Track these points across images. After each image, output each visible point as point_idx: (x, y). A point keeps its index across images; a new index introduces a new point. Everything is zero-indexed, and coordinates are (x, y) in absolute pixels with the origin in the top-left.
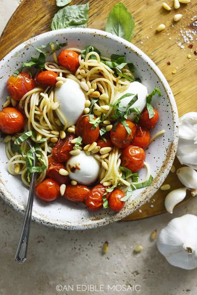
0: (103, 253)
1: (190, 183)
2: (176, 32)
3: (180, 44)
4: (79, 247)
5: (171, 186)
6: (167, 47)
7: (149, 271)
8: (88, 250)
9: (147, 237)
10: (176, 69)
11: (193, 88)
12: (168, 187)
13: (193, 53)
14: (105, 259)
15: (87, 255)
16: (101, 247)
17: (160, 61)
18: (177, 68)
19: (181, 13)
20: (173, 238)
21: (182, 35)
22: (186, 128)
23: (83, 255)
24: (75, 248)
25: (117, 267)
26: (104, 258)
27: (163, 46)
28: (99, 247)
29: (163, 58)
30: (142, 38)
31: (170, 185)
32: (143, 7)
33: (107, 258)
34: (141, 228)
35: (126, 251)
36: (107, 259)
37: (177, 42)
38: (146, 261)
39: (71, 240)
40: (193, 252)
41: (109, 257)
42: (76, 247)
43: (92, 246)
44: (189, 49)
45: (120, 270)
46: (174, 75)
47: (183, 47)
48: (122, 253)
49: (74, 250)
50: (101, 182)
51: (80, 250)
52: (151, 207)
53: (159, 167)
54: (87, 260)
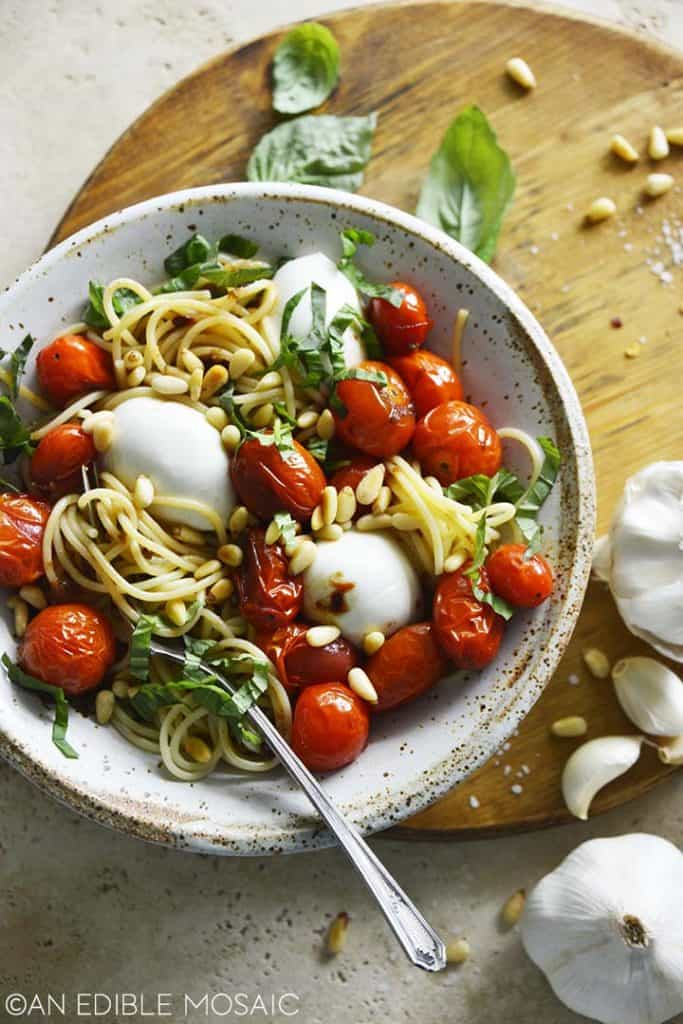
0: (326, 955)
1: (656, 716)
2: (650, 230)
3: (658, 267)
4: (242, 923)
6: (616, 273)
8: (275, 936)
9: (488, 913)
10: (640, 343)
12: (577, 724)
14: (333, 975)
15: (268, 956)
16: (320, 932)
17: (588, 314)
18: (643, 340)
19: (670, 174)
20: (579, 896)
21: (669, 241)
23: (256, 953)
24: (229, 926)
25: (372, 1013)
26: (327, 974)
27: (601, 268)
28: (315, 932)
29: (599, 303)
30: (535, 236)
31: (588, 721)
32: (548, 144)
33: (340, 975)
34: (470, 877)
36: (339, 980)
37: (649, 261)
39: (221, 893)
41: (346, 974)
42: (232, 923)
43: (290, 923)
46: (631, 362)
47: (667, 276)
48: (393, 963)
49: (225, 931)
50: (438, 570)
51: (247, 933)
52: (512, 793)
53: (539, 404)
54: (266, 974)
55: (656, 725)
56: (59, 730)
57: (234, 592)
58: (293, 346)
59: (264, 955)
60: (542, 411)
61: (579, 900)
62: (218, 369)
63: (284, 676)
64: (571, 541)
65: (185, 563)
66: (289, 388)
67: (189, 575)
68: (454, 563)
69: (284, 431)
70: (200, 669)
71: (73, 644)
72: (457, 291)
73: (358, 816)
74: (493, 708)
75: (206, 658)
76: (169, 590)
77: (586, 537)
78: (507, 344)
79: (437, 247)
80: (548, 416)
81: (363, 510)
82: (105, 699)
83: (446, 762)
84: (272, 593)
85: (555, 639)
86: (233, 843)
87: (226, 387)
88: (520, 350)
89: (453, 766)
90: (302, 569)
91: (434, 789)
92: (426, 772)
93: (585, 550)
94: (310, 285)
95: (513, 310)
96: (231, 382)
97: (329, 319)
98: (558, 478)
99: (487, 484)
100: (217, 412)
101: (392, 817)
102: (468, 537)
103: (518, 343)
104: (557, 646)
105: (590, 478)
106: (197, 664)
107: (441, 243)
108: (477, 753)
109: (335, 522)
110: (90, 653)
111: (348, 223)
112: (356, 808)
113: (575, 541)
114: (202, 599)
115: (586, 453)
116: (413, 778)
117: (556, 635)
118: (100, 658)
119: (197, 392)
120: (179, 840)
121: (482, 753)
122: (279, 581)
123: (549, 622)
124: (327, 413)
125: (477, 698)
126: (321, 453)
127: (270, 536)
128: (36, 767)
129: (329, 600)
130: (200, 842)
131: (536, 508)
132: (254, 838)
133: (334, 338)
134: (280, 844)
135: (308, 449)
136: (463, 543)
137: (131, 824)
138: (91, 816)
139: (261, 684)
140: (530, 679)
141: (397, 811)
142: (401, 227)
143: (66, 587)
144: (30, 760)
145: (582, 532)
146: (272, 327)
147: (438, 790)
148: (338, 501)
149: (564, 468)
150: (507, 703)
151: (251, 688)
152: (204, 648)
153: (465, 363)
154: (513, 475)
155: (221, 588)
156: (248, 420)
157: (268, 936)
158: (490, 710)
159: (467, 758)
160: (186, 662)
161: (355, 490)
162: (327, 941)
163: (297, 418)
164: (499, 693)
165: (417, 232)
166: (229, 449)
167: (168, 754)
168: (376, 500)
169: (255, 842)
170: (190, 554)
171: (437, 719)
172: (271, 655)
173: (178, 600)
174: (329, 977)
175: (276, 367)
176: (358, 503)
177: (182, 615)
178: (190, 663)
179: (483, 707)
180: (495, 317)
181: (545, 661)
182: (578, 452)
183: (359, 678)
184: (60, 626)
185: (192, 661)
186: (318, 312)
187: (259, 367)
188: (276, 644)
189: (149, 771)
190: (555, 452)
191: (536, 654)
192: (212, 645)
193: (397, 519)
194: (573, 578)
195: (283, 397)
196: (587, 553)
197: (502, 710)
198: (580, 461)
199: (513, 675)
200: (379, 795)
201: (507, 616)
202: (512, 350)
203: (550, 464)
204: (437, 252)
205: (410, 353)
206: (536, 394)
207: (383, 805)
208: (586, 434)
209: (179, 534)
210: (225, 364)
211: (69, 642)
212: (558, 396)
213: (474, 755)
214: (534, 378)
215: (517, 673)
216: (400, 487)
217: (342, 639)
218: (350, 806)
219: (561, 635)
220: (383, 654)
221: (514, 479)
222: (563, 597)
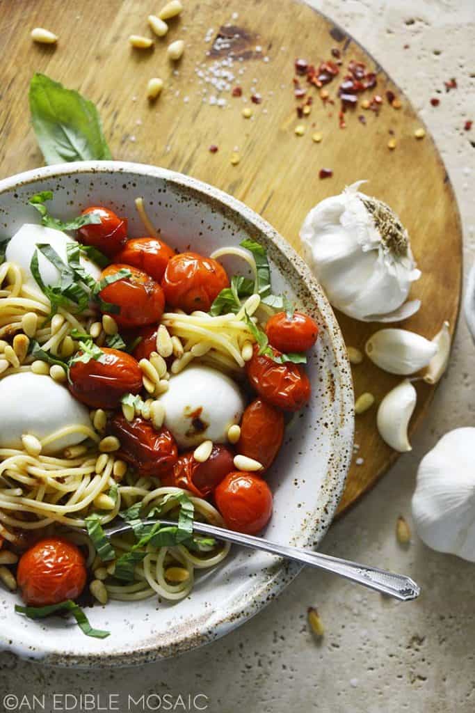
0: (317, 640)
2: (191, 80)
3: (213, 99)
4: (256, 659)
5: (374, 395)
6: (190, 120)
7: (442, 618)
8: (280, 652)
9: (390, 545)
10: (236, 152)
11: (295, 168)
12: (367, 398)
13: (251, 101)
14: (330, 649)
15: (284, 667)
16: (304, 630)
17: (193, 155)
18: (236, 148)
19: (178, 39)
21: (207, 79)
23: (276, 671)
24: (249, 667)
25: (368, 652)
26: (326, 651)
27: (179, 123)
28: (301, 632)
29: (194, 145)
30: (127, 129)
31: (369, 392)
32: (92, 68)
33: (334, 645)
34: (365, 533)
35: (365, 605)
36: (335, 649)
37: (205, 100)
41: (336, 642)
42: (249, 664)
43: (282, 638)
44: (238, 100)
45: (377, 657)
46: (240, 166)
47: (222, 102)
48: (358, 615)
49: (249, 672)
50: (242, 364)
51: (262, 663)
52: (358, 465)
53: (225, 224)
54: (291, 678)
55: (413, 366)
56: (84, 626)
57: (128, 465)
58: (56, 291)
59: (281, 668)
60: (229, 227)
61: (448, 496)
62: (18, 337)
63: (199, 493)
64: (305, 291)
65: (85, 469)
66: (71, 318)
67: (93, 475)
68: (248, 352)
69: (89, 346)
70: (145, 525)
71: (58, 567)
72: (125, 190)
73: (303, 541)
74: (332, 421)
75: (143, 515)
76: (91, 492)
77: (311, 282)
78: (179, 202)
79: (94, 172)
80: (236, 227)
81: (169, 360)
82: (97, 587)
83: (329, 472)
84: (156, 448)
85: (339, 354)
86: (243, 612)
87: (31, 346)
88: (190, 199)
89: (335, 471)
90: (162, 419)
91: (334, 493)
92: (322, 487)
93: (316, 291)
94: (37, 248)
95: (168, 179)
96: (33, 340)
97: (65, 260)
98: (269, 260)
99: (231, 292)
100: (38, 364)
101: (323, 527)
102: (245, 331)
103: (185, 196)
104: (343, 358)
105: (287, 246)
106: (141, 524)
107: (94, 167)
108: (344, 454)
109: (161, 379)
110: (72, 565)
111: (28, 194)
112: (298, 538)
113: (308, 289)
114: (112, 483)
115: (275, 233)
116: (317, 495)
117: (337, 351)
118: (78, 564)
119: (16, 361)
120: (209, 636)
121: (347, 451)
122: (154, 438)
123: (327, 348)
124: (106, 318)
125: (318, 422)
126: (120, 344)
127: (128, 415)
128: (90, 658)
129: (192, 428)
130: (223, 627)
131: (268, 286)
132: (253, 600)
133: (77, 269)
134: (271, 592)
135: (110, 347)
136: (244, 337)
137: (173, 648)
138: (146, 662)
139: (188, 506)
140: (342, 388)
141: (323, 521)
142: (63, 175)
143: (24, 537)
144: (83, 657)
145: (307, 281)
146: (32, 289)
147: (338, 492)
148: (153, 365)
149: (268, 251)
150: (339, 412)
151: (185, 513)
152: (136, 511)
153: (159, 231)
154: (240, 277)
155: (118, 468)
156: (61, 356)
157: (276, 655)
158: (332, 423)
159: (341, 460)
160: (133, 527)
161: (156, 351)
162: (312, 632)
163: (89, 333)
164: (329, 410)
165: (75, 170)
166: (63, 382)
167: (162, 590)
168: (174, 350)
169: (255, 602)
170: (84, 462)
171: (302, 452)
172: (181, 485)
173: (98, 496)
174: (328, 652)
175: (54, 311)
176: (164, 358)
177: (109, 501)
178: (136, 526)
179: (326, 425)
180: (160, 191)
181: (343, 372)
182: (270, 235)
183: (242, 461)
184: (41, 562)
185: (136, 524)
186: (54, 259)
187: (42, 319)
188: (180, 476)
189: (157, 609)
190: (257, 246)
191: (333, 371)
192: (140, 506)
193: (196, 350)
194: (322, 312)
195: (71, 326)
196: (319, 292)
197: (339, 418)
198: (275, 240)
199: (329, 393)
200: (305, 520)
201: (304, 361)
202: (185, 202)
203: (256, 253)
204: (96, 174)
205: (124, 247)
206: (219, 219)
207: (313, 524)
208: (266, 223)
209: (70, 455)
210: (20, 331)
211: (54, 568)
212: (233, 211)
213: (343, 455)
214: (210, 210)
215: (331, 391)
216: (182, 330)
217: (216, 445)
218: (294, 539)
219: (340, 350)
220: (245, 436)
221: (243, 278)
222: (325, 327)
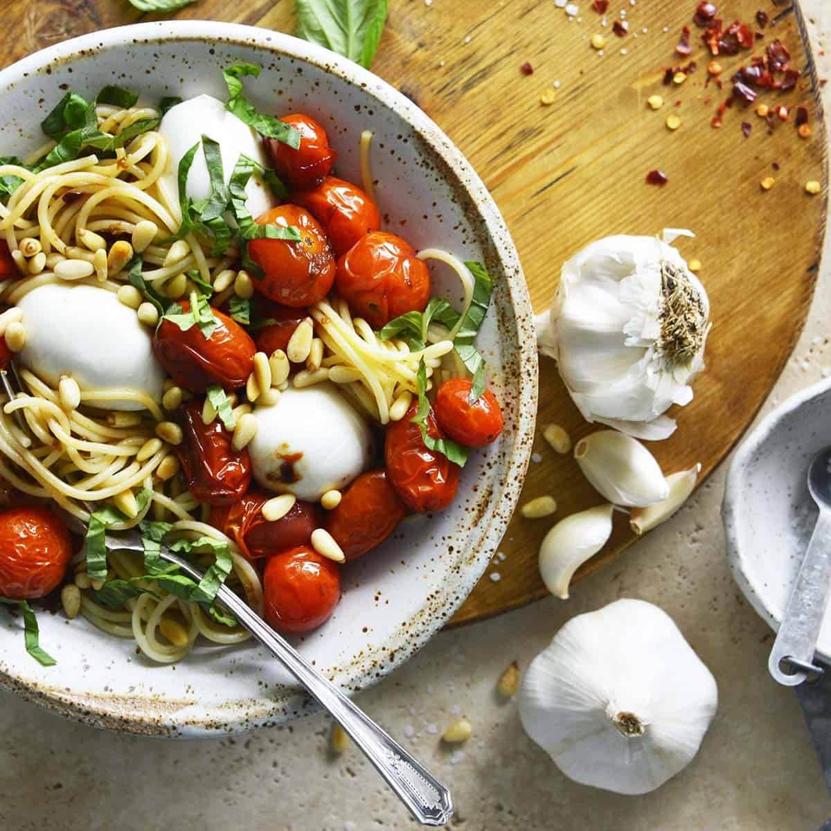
0: (332, 755)
1: (622, 489)
4: (245, 738)
5: (559, 504)
6: (518, 13)
7: (499, 808)
8: (278, 744)
9: (483, 689)
10: (555, 88)
11: (619, 151)
12: (544, 504)
13: (610, 29)
14: (341, 772)
15: (275, 764)
16: (322, 734)
17: (496, 62)
18: (557, 84)
22: (595, 291)
23: (263, 764)
24: (232, 743)
25: (385, 800)
26: (335, 772)
28: (317, 734)
29: (504, 50)
31: (554, 496)
33: (349, 770)
35: (412, 743)
36: (348, 776)
38: (485, 773)
40: (642, 729)
41: (354, 769)
42: (234, 739)
43: (291, 729)
44: (597, 17)
45: (394, 811)
46: (547, 111)
47: (572, 9)
50: (384, 421)
51: (251, 745)
53: (460, 224)
54: (277, 781)
55: (624, 499)
56: (31, 637)
57: (180, 469)
58: (193, 213)
59: (271, 763)
60: (464, 231)
62: (122, 245)
63: (248, 553)
64: (515, 367)
65: (123, 450)
66: (199, 254)
67: (131, 460)
68: (399, 410)
69: (202, 304)
70: (161, 558)
71: (29, 561)
72: (357, 112)
73: (342, 678)
74: (461, 549)
75: (166, 542)
76: (116, 484)
77: (528, 360)
78: (417, 163)
79: (328, 70)
80: (471, 235)
81: (296, 368)
82: (71, 596)
83: (422, 611)
84: (219, 476)
85: (514, 472)
86: (226, 725)
87: (133, 262)
88: (432, 169)
89: (430, 615)
90: (246, 442)
91: (414, 641)
92: (404, 624)
93: (529, 375)
94: (200, 140)
95: (418, 129)
96: (137, 256)
97: (227, 176)
98: (492, 301)
99: (421, 320)
100: (129, 291)
101: (377, 675)
102: (410, 382)
103: (429, 161)
104: (516, 478)
105: (525, 298)
106: (157, 553)
107: (331, 64)
108: (452, 599)
109: (272, 386)
110: (47, 564)
111: (229, 56)
112: (340, 670)
113: (519, 368)
114: (148, 484)
115: (517, 272)
116: (392, 630)
117: (514, 467)
118: (58, 564)
119: (104, 272)
120: (172, 732)
121: (457, 598)
122: (224, 459)
123: (504, 454)
124: (243, 276)
125: (444, 539)
126: (243, 317)
127: (207, 417)
128: (16, 682)
129: (278, 473)
130: (194, 730)
131: (473, 333)
132: (246, 717)
133: (236, 197)
134: (272, 719)
135: (228, 314)
136: (404, 386)
137: (122, 723)
138: (80, 720)
139: (224, 565)
140: (494, 516)
141: (382, 668)
142: (286, 54)
143: (9, 496)
144: (9, 677)
145: (524, 357)
146: (168, 189)
147: (419, 641)
148: (270, 366)
149: (496, 289)
150: (474, 544)
151: (216, 572)
152: (161, 533)
153: (376, 182)
154: (446, 301)
155: (166, 467)
156: (164, 297)
157: (273, 745)
158: (458, 552)
159: (443, 605)
160: (146, 553)
161: (285, 351)
162: (330, 741)
163: (212, 284)
164: (465, 533)
165: (304, 56)
166: (149, 328)
167: (145, 641)
168: (308, 357)
169: (247, 720)
170: (129, 437)
171: (407, 564)
172: (230, 534)
173: (125, 492)
174: (338, 775)
175: (182, 234)
176: (291, 363)
177: (132, 506)
178: (151, 553)
179: (451, 549)
180: (400, 137)
181: (506, 496)
182: (509, 272)
183: (324, 540)
184: (12, 543)
185: (151, 549)
186: (215, 170)
187: (163, 235)
188: (232, 522)
189: (129, 661)
190: (485, 275)
191: (496, 489)
192: (168, 530)
193: (335, 373)
194: (522, 406)
195: (194, 263)
196: (532, 378)
197: (470, 552)
198: (512, 282)
199: (476, 512)
200: (361, 653)
201: (461, 462)
202: (424, 168)
203: (479, 283)
204: (328, 74)
205: (317, 188)
206: (454, 213)
207: (367, 665)
208: (514, 251)
209: (114, 424)
210: (127, 237)
211: (23, 559)
212: (479, 215)
213: (450, 601)
214: (451, 197)
215: (479, 511)
216: (332, 340)
217: (300, 502)
218: (335, 669)
219: (519, 467)
220: (342, 510)
221: (447, 305)
222: (515, 427)
